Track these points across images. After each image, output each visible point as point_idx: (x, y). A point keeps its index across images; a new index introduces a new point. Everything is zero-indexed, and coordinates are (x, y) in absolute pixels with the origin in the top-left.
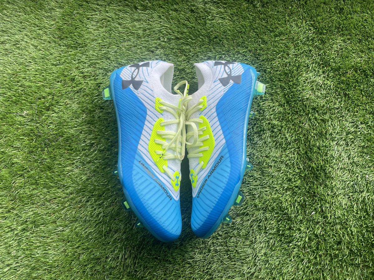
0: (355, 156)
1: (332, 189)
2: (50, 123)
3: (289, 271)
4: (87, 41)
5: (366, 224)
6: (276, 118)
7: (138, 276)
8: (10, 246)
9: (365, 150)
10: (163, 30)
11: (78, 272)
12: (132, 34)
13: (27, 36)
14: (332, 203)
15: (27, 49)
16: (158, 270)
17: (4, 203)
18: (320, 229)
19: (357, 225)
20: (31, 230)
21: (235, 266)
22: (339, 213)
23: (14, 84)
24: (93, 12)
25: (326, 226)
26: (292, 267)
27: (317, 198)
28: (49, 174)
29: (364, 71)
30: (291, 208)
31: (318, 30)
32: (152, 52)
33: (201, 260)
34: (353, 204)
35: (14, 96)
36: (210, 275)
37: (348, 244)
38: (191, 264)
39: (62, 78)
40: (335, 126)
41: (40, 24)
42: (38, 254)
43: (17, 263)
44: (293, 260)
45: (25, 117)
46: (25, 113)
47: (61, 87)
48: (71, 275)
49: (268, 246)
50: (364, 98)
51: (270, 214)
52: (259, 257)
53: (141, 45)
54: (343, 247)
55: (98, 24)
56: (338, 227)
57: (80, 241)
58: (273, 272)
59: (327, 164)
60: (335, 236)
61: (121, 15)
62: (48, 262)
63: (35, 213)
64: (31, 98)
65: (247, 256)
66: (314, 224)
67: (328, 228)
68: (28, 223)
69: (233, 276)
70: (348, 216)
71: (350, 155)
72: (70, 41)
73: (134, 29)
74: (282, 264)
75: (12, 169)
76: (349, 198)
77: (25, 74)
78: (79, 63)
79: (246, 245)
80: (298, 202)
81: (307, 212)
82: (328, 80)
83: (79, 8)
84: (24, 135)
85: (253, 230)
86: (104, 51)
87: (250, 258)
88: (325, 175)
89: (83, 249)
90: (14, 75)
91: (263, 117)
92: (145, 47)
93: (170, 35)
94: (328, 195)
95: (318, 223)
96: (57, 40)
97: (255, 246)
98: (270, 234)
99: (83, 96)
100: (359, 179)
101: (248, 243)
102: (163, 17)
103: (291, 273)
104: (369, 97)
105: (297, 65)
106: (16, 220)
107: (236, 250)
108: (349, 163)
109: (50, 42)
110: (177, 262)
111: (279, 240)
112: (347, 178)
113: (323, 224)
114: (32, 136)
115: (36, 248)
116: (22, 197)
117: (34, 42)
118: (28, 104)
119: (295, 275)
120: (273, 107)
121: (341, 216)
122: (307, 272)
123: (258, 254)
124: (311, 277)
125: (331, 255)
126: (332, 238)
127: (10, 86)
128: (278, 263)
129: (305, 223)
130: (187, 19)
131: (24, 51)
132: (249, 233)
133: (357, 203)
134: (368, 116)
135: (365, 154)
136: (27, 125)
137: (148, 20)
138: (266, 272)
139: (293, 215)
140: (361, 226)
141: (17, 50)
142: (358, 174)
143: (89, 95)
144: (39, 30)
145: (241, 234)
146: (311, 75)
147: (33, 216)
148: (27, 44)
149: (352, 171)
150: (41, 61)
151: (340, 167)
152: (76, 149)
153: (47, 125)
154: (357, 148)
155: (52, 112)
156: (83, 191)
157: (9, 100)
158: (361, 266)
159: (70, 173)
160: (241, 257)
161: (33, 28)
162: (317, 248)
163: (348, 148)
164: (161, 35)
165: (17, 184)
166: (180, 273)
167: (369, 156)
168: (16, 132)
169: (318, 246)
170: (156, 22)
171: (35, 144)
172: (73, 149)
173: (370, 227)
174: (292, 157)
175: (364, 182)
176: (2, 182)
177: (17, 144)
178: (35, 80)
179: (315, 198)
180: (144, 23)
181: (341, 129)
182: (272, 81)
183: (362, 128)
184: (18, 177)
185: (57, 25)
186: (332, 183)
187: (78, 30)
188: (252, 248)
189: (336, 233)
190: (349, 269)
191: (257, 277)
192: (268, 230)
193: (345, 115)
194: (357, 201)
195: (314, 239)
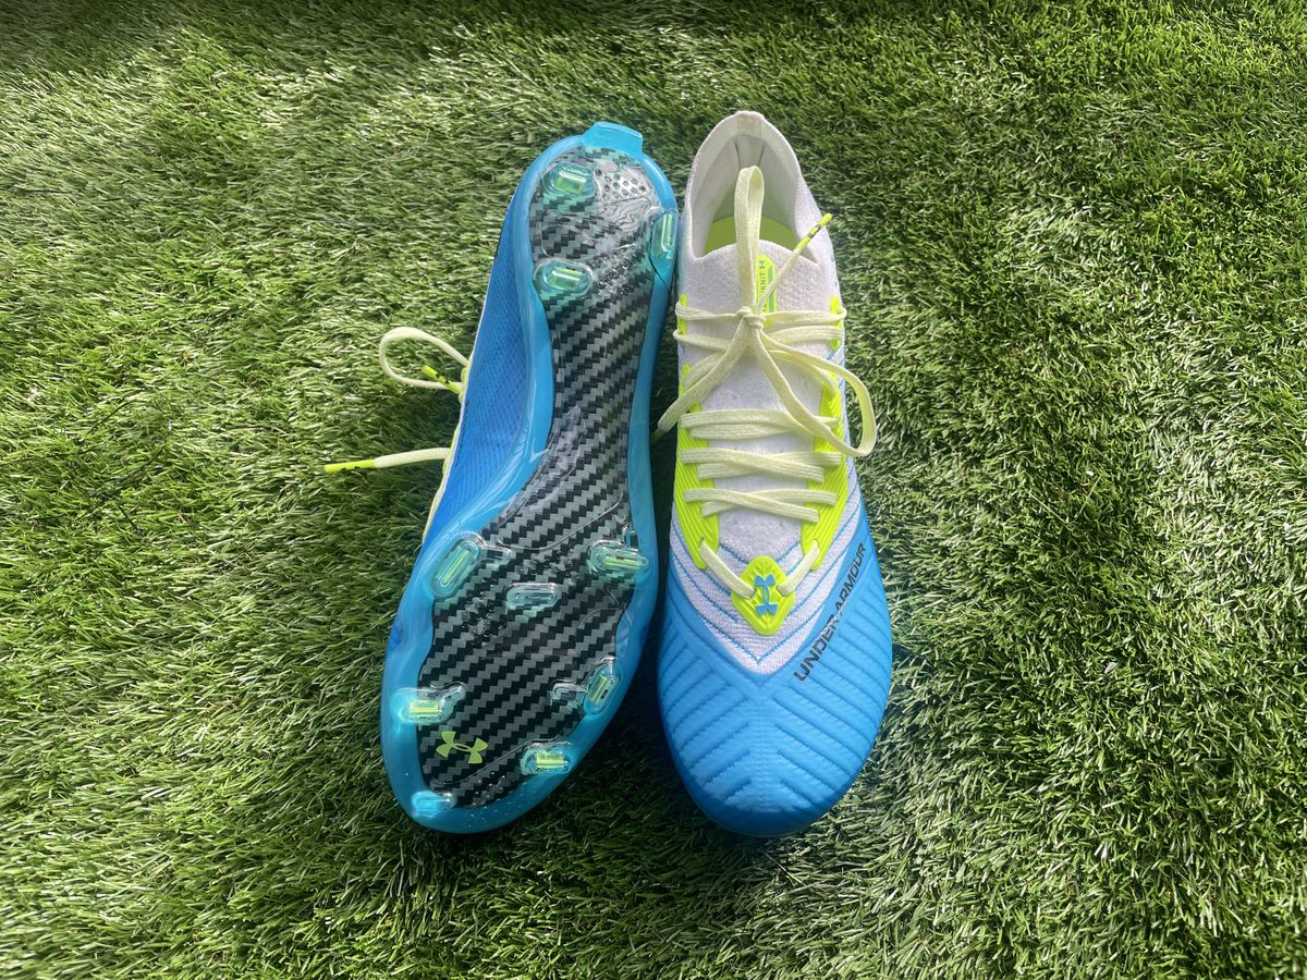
0: (1231, 464)
1: (1167, 579)
3: (1046, 888)
4: (261, 159)
6: (935, 355)
7: (457, 948)
9: (1263, 441)
10: (519, 109)
11: (220, 955)
12: (414, 131)
13: (52, 155)
14: (1175, 625)
18: (1145, 720)
20: (41, 808)
22: (1205, 658)
25: (1165, 709)
26: (1059, 873)
27: (1116, 613)
29: (1217, 189)
30: (1028, 654)
31: (1044, 80)
32: (487, 177)
34: (1253, 624)
37: (1259, 768)
38: (665, 891)
39: (171, 277)
40: (1144, 368)
42: (65, 894)
44: (1057, 847)
45: (32, 410)
46: (33, 396)
47: (168, 306)
49: (957, 802)
50: (1232, 272)
51: (951, 682)
52: (925, 847)
53: (443, 161)
54: (1241, 782)
55: (299, 108)
56: (1212, 708)
58: (985, 897)
59: (1136, 494)
60: (1208, 744)
62: (103, 923)
63: (59, 740)
64: (59, 343)
65: (880, 846)
66: (1117, 706)
67: (1174, 717)
68: (30, 779)
70: (1242, 669)
71: (1212, 459)
72: (202, 162)
73: (423, 113)
74: (1020, 865)
76: (1234, 605)
77: (40, 271)
78: (231, 227)
79: (871, 806)
80: (1051, 632)
81: (1089, 664)
82: (1097, 225)
83: (234, 62)
84: (26, 467)
85: (892, 746)
86: (317, 183)
87: (894, 852)
88: (1135, 533)
91: (887, 356)
92: (461, 165)
93: (545, 121)
94: (1156, 599)
95: (1132, 701)
96: (154, 160)
97: (908, 807)
98: (959, 755)
99: (245, 327)
100: (1260, 538)
101: (878, 796)
102: (517, 70)
103: (1056, 898)
104: (1248, 268)
105: (986, 185)
107: (837, 827)
108: (1213, 487)
109: (130, 169)
110: (609, 888)
111: (995, 775)
112: (1214, 539)
113: (1154, 703)
114: (57, 471)
115: (56, 872)
117: (76, 171)
118: (48, 366)
119: (1075, 902)
120: (919, 322)
121: (1215, 668)
122: (1118, 887)
123: (921, 836)
124: (1137, 904)
125: (1198, 814)
126: (1195, 752)
128: (1001, 863)
129: (1084, 706)
130: (599, 72)
132: (878, 759)
133: (1265, 623)
134: (1255, 327)
135: (1267, 452)
136: (41, 433)
137: (469, 83)
138: (960, 899)
139: (1037, 679)
140: (1297, 698)
142: (1252, 523)
146: (1036, 213)
147: (50, 752)
148: (53, 180)
149: (1229, 513)
150: (99, 228)
151: (1184, 503)
152: (218, 503)
153: (112, 431)
154: (1233, 433)
155: (131, 389)
159: (193, 591)
160: (855, 849)
161: (74, 130)
162: (1145, 794)
163: (1202, 438)
164: (516, 124)
166: (623, 929)
167: (1280, 461)
169: (1146, 784)
172: (206, 503)
174: (1005, 483)
175: (1278, 547)
178: (76, 286)
179: (1111, 612)
180: (455, 94)
181: (1165, 377)
183: (1241, 367)
186: (1162, 558)
188: (897, 816)
189: (1206, 733)
190: (1279, 866)
191: (925, 924)
192: (949, 739)
193: (1174, 332)
194: (1267, 616)
195: (1127, 760)
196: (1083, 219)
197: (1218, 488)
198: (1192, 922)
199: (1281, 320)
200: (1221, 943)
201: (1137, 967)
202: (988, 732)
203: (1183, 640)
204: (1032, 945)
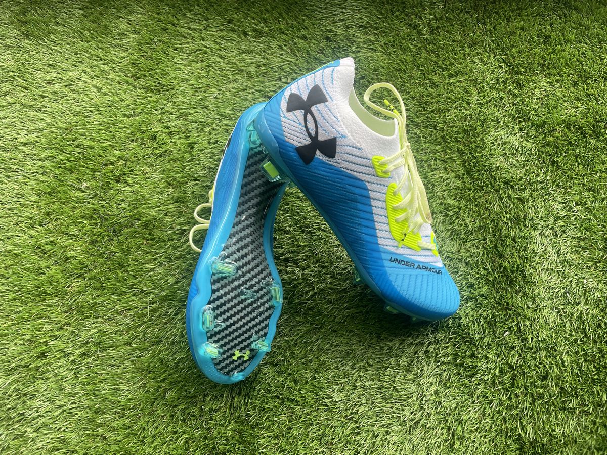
0: (567, 252)
1: (534, 300)
2: (120, 200)
3: (470, 417)
4: (175, 82)
5: (584, 351)
6: (452, 196)
7: (250, 421)
8: (62, 379)
9: (582, 244)
10: (285, 67)
11: (163, 416)
12: (239, 73)
13: (85, 73)
14: (534, 319)
15: (87, 92)
16: (281, 414)
17: (54, 315)
18: (517, 356)
19: (571, 351)
20: (94, 356)
21: (392, 410)
22: (544, 334)
23: (68, 143)
24: (182, 40)
25: (525, 353)
26: (476, 412)
27: (511, 312)
28: (121, 274)
29: (581, 128)
30: (474, 327)
31: (513, 68)
33: (342, 400)
34: (565, 321)
35: (68, 160)
36: (356, 422)
37: (558, 379)
38: (328, 406)
39: (138, 135)
40: (538, 208)
41: (106, 55)
42: (104, 390)
43: (72, 404)
44: (476, 402)
45: (84, 192)
46: (84, 186)
47: (137, 149)
48: (154, 421)
49: (441, 381)
50: (581, 167)
51: (444, 335)
52: (426, 398)
53: (252, 88)
54: (550, 384)
55: (190, 57)
56: (543, 354)
57: (166, 371)
58: (447, 418)
59: (526, 263)
60: (539, 368)
61: (224, 43)
62: (119, 402)
63: (101, 330)
64: (94, 163)
65: (410, 396)
66: (507, 350)
67: (528, 356)
68: (90, 345)
69: (390, 424)
70: (558, 339)
71: (560, 250)
72: (150, 82)
73: (244, 64)
74: (461, 408)
75: (68, 266)
76: (559, 312)
77: (84, 129)
78: (162, 113)
79: (408, 380)
80: (484, 318)
81: (498, 332)
82: (527, 141)
83: (162, 34)
84: (83, 217)
85: (418, 358)
86: (199, 96)
87: (414, 399)
88: (524, 279)
89: (171, 383)
90: (66, 129)
91: (432, 194)
92: (260, 91)
93: (296, 73)
94: (528, 307)
95: (513, 348)
96: (129, 79)
97: (422, 382)
98: (443, 363)
99: (169, 161)
100: (574, 286)
101: (411, 376)
102: (285, 47)
103: (474, 421)
104: (588, 166)
105: (482, 118)
106: (72, 341)
107: (394, 387)
108: (558, 262)
109: (119, 83)
110: (307, 403)
111: (457, 372)
112: (555, 284)
113: (521, 349)
114: (96, 219)
115: (101, 381)
116: (82, 306)
117: (96, 82)
118: (90, 173)
119: (480, 423)
120: (447, 179)
121: (547, 338)
122: (497, 419)
123: (425, 393)
124: (503, 427)
125: (532, 395)
126: (534, 370)
127: (61, 146)
128: (454, 406)
129: (494, 348)
130: (320, 50)
131: (82, 96)
132: (412, 362)
133: (570, 320)
134: (586, 193)
135: (582, 248)
136: (89, 203)
137: (264, 51)
138: (438, 418)
139: (477, 336)
140: (577, 353)
141: (71, 94)
142: (572, 278)
143: (178, 160)
144: (104, 64)
145: (400, 363)
146: (502, 133)
147: (97, 334)
148: (87, 85)
149: (563, 273)
150: (107, 110)
151: (546, 267)
152: (159, 238)
153: (116, 203)
154: (570, 239)
155: (123, 185)
156: (171, 300)
157: (60, 167)
158: (577, 412)
159: (150, 274)
160: (400, 396)
161: (94, 61)
162: (513, 385)
163: (557, 240)
164: (283, 73)
165: (73, 289)
166: (311, 419)
167: (587, 253)
168: (71, 213)
169: (514, 381)
170: (275, 54)
171: (99, 230)
172: (155, 238)
173: (589, 354)
174: (475, 253)
175: (580, 289)
176: (52, 285)
177: (73, 230)
178: (99, 137)
179: (509, 312)
180: (257, 56)
181: (546, 212)
182: (445, 141)
183: (578, 211)
184: (75, 279)
185: (131, 58)
186: (533, 291)
187: (162, 66)
188: (417, 384)
189: (540, 363)
190: (560, 416)
191: (424, 426)
192: (440, 357)
193: (552, 192)
194: (571, 318)
195: (507, 371)
196: (522, 137)
197: (560, 262)
198: (523, 435)
199: (598, 192)
200: (533, 443)
201: (500, 449)
202: (456, 356)
203: (536, 325)
204: (462, 438)
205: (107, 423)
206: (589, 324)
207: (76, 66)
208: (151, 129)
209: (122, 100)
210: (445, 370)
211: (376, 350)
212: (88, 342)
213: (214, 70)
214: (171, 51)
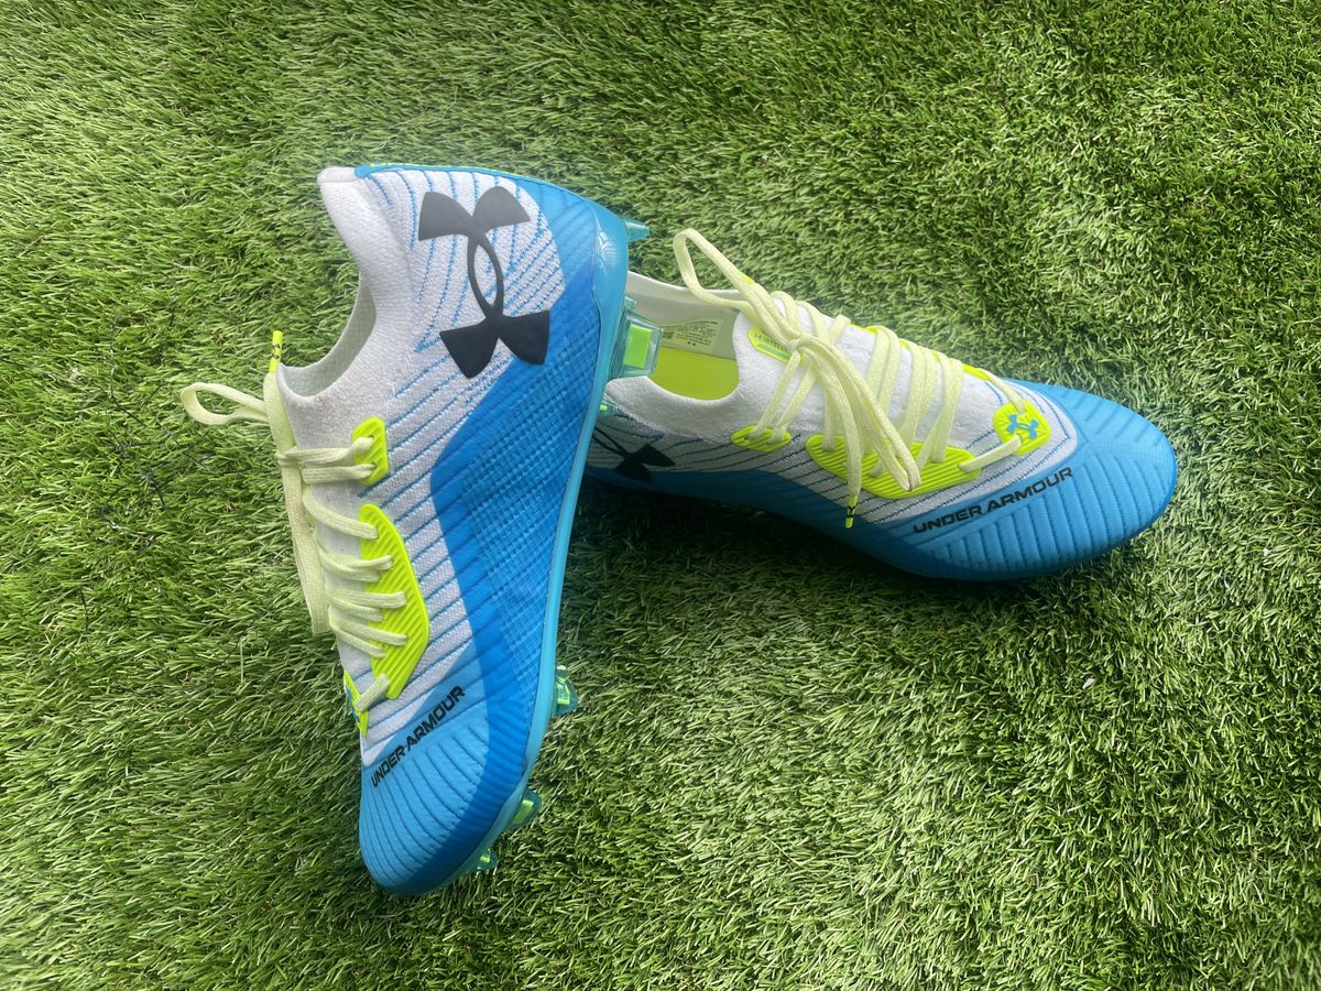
0: (1224, 487)
1: (1150, 600)
2: (164, 408)
3: (1011, 879)
4: (284, 116)
5: (1268, 713)
7: (499, 919)
8: (45, 840)
9: (1257, 465)
10: (550, 69)
11: (290, 917)
12: (440, 87)
13: (66, 101)
14: (1152, 646)
15: (70, 149)
16: (570, 898)
17: (16, 691)
18: (1114, 735)
19: (1238, 716)
20: (119, 783)
21: (832, 872)
22: (1174, 679)
23: (30, 273)
24: (298, 12)
25: (1133, 724)
26: (1024, 866)
27: (1100, 632)
28: (173, 586)
29: (1248, 194)
30: (1015, 670)
31: (1089, 57)
32: (517, 146)
33: (712, 857)
34: (1222, 646)
35: (32, 315)
36: (747, 905)
37: (1209, 781)
38: (680, 872)
39: (200, 247)
40: (1154, 385)
41: (114, 57)
42: (147, 862)
43: (73, 898)
44: (1023, 844)
45: (75, 390)
46: (74, 376)
47: (199, 281)
48: (269, 930)
49: (940, 800)
50: (1251, 286)
51: (945, 694)
52: (909, 840)
53: (473, 125)
54: (1191, 793)
55: (320, 54)
56: (1175, 724)
57: (292, 810)
58: (958, 885)
60: (1166, 757)
61: (400, 17)
62: (184, 889)
63: (130, 721)
64: (94, 321)
65: (870, 838)
66: (1090, 719)
67: (1140, 731)
68: (107, 758)
69: (826, 906)
70: (1207, 689)
71: (1206, 481)
72: (223, 117)
73: (450, 67)
74: (990, 859)
75: (42, 571)
76: (1208, 626)
77: (68, 239)
78: (257, 193)
79: (865, 801)
80: (1039, 649)
81: (1070, 679)
82: (1125, 228)
84: (74, 452)
85: (887, 748)
86: (344, 147)
87: (881, 843)
88: (1126, 554)
89: (306, 838)
90: (26, 241)
92: (491, 130)
93: (576, 84)
94: (1137, 619)
95: (1105, 714)
96: (173, 113)
97: (897, 804)
98: (945, 758)
99: (279, 309)
100: (1240, 563)
101: (871, 792)
102: (546, 23)
103: (1019, 888)
104: (1267, 282)
105: (1020, 179)
106: (63, 750)
107: (833, 819)
108: (1204, 509)
109: (150, 123)
110: (631, 868)
111: (976, 777)
112: (1198, 561)
113: (1124, 717)
114: (105, 456)
115: (137, 842)
116: (82, 668)
117: (93, 122)
118: (85, 344)
119: (1034, 892)
120: (943, 326)
121: (1182, 688)
122: (1073, 881)
123: (906, 830)
124: (1087, 898)
125: (1151, 820)
126: (1155, 763)
127: (15, 281)
128: (975, 854)
129: (1061, 718)
130: (633, 26)
131: (61, 157)
132: (873, 759)
133: (1233, 644)
134: (1264, 347)
135: (1258, 476)
136: (86, 416)
137: (497, 34)
138: (936, 886)
139: (1022, 694)
140: (1252, 718)
141: (34, 155)
142: (1235, 547)
143: (299, 303)
144: (111, 79)
145: (846, 762)
146: (1067, 211)
147: (123, 733)
148: (71, 132)
149: (1215, 535)
150: (122, 190)
151: (1175, 524)
152: (263, 495)
153: (154, 414)
154: (1229, 455)
155: (169, 370)
156: (297, 641)
157: (14, 333)
158: (1255, 855)
159: (243, 581)
160: (848, 840)
161: (88, 73)
162: (1106, 800)
163: (1199, 459)
164: (546, 86)
165: (61, 625)
166: (642, 904)
167: (1270, 485)
168: (45, 444)
169: (1108, 791)
170: (526, 40)
171: (114, 481)
172: (253, 495)
173: (1280, 721)
175: (1255, 572)
176: (8, 618)
177: (52, 484)
178: (106, 256)
179: (1095, 632)
180: (483, 46)
181: (1173, 395)
182: (936, 236)
183: (1246, 389)
184: (62, 601)
185: (174, 62)
186: (1148, 579)
187: (249, 77)
188: (886, 811)
189: (1165, 747)
190: (1216, 867)
191: (904, 906)
192: (939, 745)
193: (1186, 347)
194: (1236, 638)
195: (1093, 769)
196: (1113, 219)
197: (1208, 510)
198: (1133, 915)
199: (1292, 342)
200: (1156, 933)
201: (1082, 949)
202: (973, 742)
203: (1157, 660)
204: (993, 927)
205: (158, 940)
206: (1277, 652)
207: (44, 87)
208: (232, 232)
209: (158, 165)
210: (949, 774)
211: (791, 736)
212: (100, 752)
213: (378, 84)
214: (273, 42)
